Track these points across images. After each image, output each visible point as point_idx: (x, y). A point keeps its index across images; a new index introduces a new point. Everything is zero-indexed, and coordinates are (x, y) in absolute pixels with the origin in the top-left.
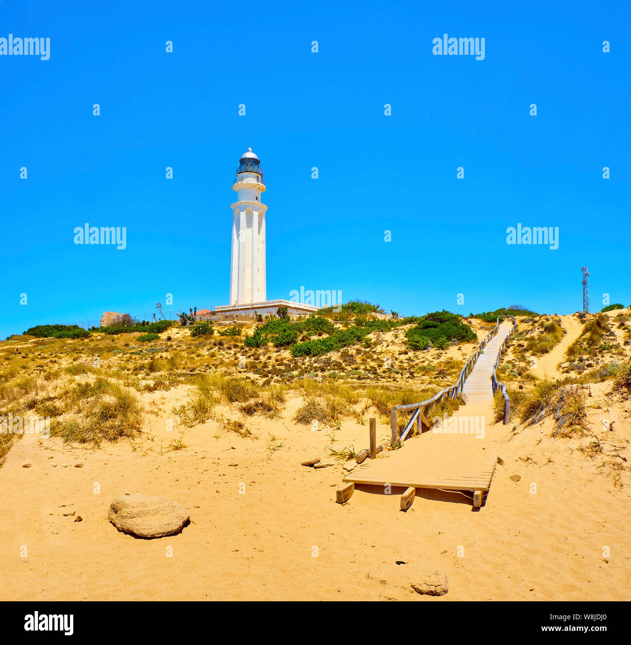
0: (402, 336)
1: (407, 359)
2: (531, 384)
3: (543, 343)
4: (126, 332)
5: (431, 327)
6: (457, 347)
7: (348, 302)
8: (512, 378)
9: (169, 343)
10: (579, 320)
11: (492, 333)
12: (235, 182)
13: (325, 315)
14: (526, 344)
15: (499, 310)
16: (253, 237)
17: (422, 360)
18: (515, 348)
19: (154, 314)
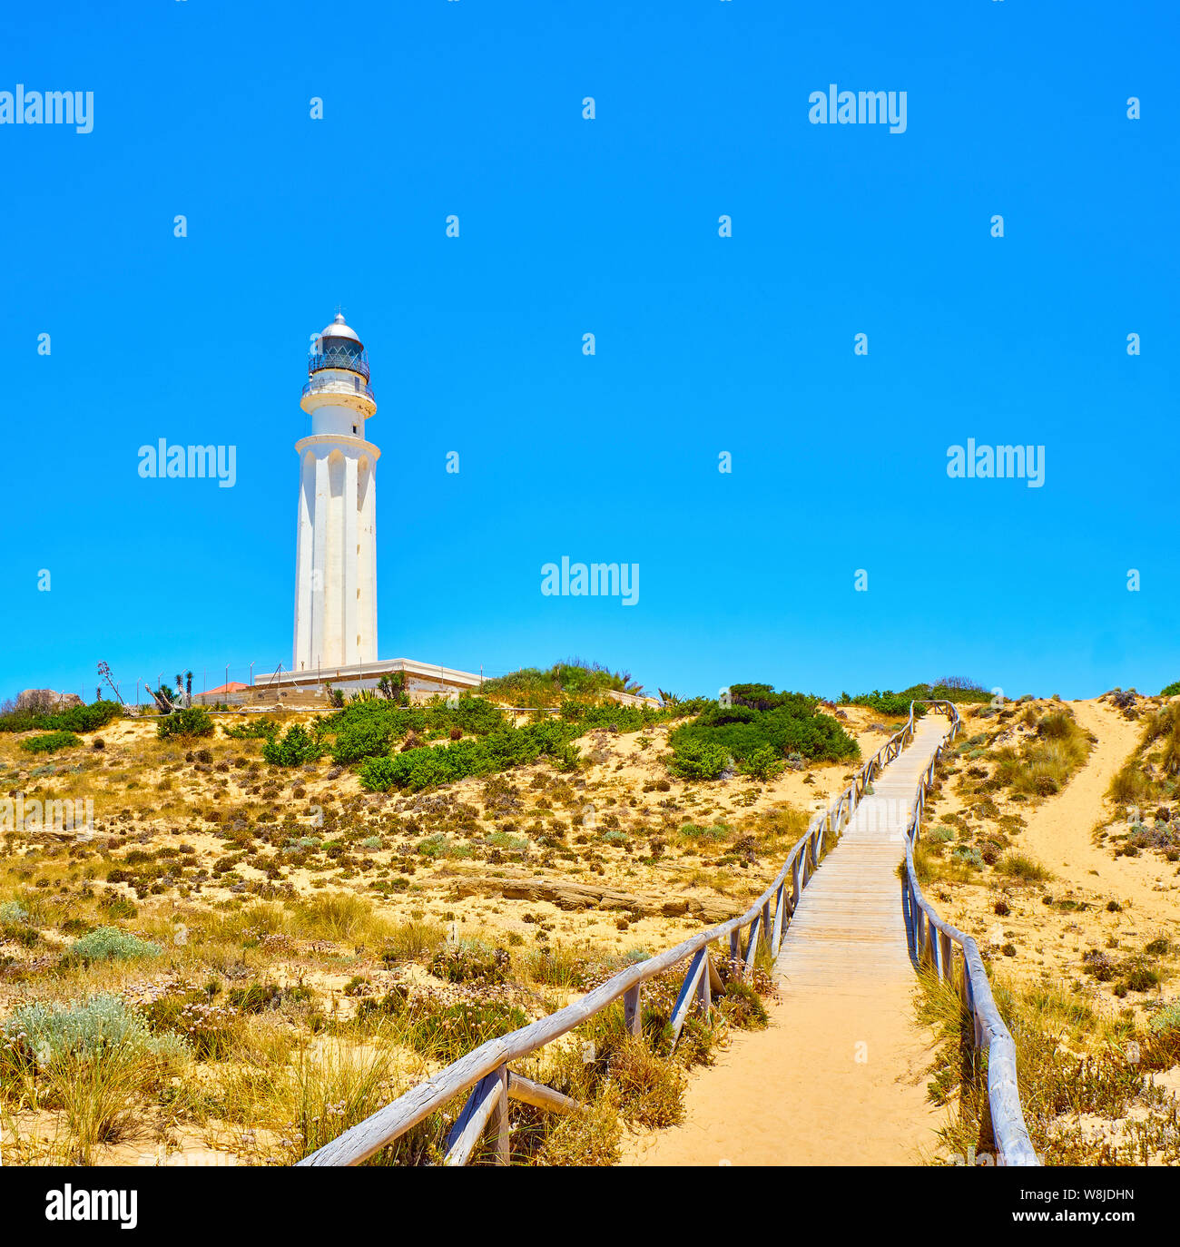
0: (660, 743)
1: (661, 804)
2: (1032, 894)
3: (1041, 767)
4: (11, 730)
5: (736, 720)
6: (802, 776)
7: (554, 665)
8: (966, 874)
9: (96, 756)
10: (1119, 711)
11: (898, 740)
12: (305, 390)
13: (495, 693)
14: (991, 768)
15: (913, 689)
16: (344, 518)
17: (705, 806)
18: (962, 778)
19: (99, 690)
